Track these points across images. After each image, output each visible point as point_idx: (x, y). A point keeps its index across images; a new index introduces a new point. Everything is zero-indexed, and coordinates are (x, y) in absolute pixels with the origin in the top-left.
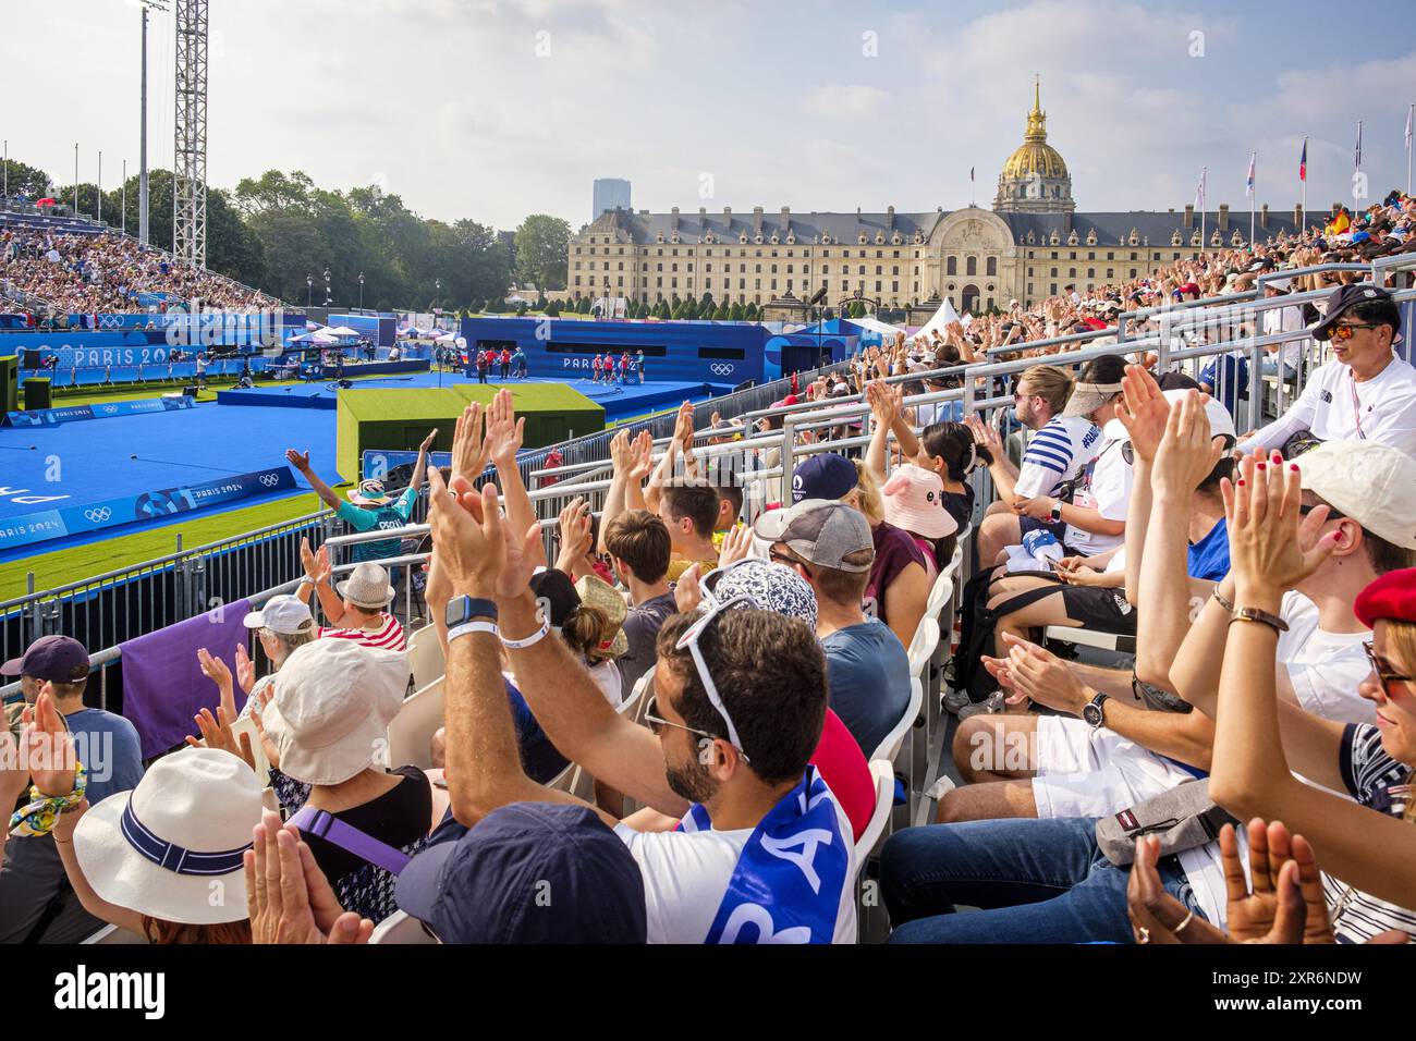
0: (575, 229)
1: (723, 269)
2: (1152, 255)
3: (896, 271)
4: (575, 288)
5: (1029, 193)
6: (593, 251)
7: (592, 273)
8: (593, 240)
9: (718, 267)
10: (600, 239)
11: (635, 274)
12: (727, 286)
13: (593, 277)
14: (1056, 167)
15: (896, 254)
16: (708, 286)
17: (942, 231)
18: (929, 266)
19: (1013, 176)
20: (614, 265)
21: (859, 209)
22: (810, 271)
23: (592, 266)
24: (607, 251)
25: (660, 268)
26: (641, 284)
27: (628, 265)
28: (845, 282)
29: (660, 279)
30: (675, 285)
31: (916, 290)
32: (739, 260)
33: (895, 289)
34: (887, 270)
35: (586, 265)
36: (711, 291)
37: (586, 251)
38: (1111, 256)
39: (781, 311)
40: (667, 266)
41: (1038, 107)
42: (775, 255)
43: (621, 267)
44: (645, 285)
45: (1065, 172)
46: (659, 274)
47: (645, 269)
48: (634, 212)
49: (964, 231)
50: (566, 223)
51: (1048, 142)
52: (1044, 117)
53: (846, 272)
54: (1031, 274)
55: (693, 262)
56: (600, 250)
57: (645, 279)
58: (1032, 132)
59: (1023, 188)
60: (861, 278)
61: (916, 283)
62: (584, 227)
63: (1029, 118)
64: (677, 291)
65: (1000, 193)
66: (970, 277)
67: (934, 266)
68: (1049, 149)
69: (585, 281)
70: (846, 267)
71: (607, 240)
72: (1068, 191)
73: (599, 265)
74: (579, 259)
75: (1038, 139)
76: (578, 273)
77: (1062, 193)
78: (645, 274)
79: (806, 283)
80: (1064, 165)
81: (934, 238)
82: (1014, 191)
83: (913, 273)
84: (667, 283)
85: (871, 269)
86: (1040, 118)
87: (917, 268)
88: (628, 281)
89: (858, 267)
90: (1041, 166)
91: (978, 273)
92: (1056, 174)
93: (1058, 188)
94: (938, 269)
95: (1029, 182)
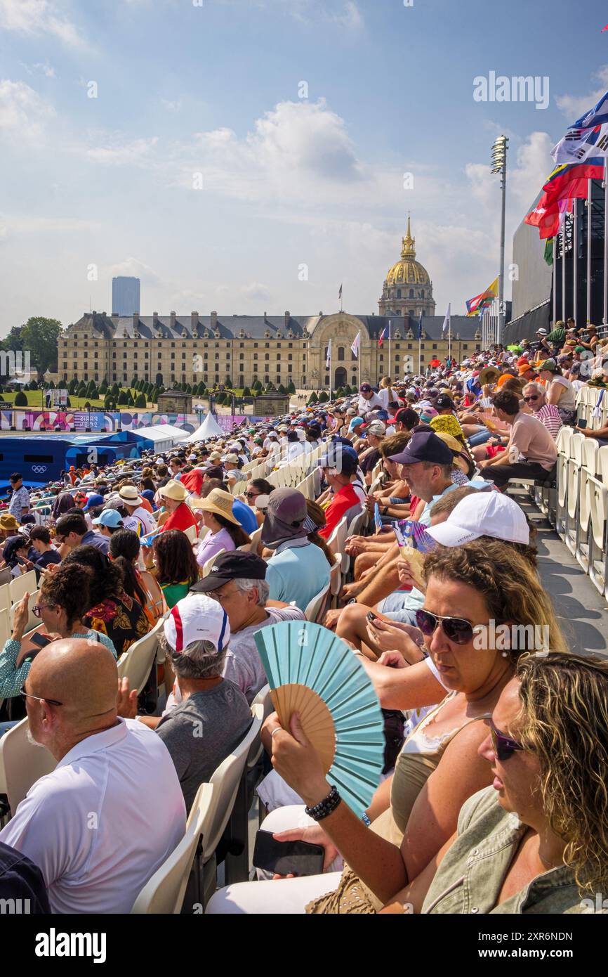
0: (64, 327)
1: (170, 356)
2: (462, 346)
3: (290, 357)
4: (63, 371)
5: (403, 295)
6: (76, 344)
7: (76, 360)
8: (76, 336)
9: (166, 355)
10: (81, 335)
11: (107, 361)
12: (173, 368)
13: (76, 363)
14: (421, 276)
15: (290, 345)
16: (160, 368)
17: (321, 329)
18: (311, 354)
19: (392, 283)
20: (91, 354)
21: (265, 313)
22: (231, 358)
23: (75, 355)
24: (86, 344)
25: (125, 356)
26: (111, 367)
27: (101, 354)
28: (256, 365)
29: (125, 364)
30: (136, 368)
31: (304, 371)
32: (181, 350)
33: (290, 370)
34: (284, 357)
35: (71, 354)
36: (161, 372)
37: (70, 344)
38: (435, 347)
39: (169, 399)
40: (130, 355)
41: (409, 234)
42: (206, 346)
43: (96, 356)
44: (115, 368)
45: (428, 280)
46: (125, 360)
47: (114, 356)
48: (107, 315)
49: (336, 329)
50: (59, 323)
51: (416, 259)
52: (414, 241)
53: (256, 358)
54: (382, 359)
55: (148, 351)
56: (81, 343)
57: (115, 364)
58: (405, 252)
59: (399, 291)
60: (266, 362)
61: (304, 366)
62: (70, 326)
63: (403, 242)
64: (138, 372)
65: (384, 295)
66: (340, 362)
67: (315, 354)
68: (417, 264)
69: (70, 366)
70: (256, 355)
71: (86, 336)
72: (430, 294)
73: (81, 354)
74: (65, 349)
75: (409, 257)
76: (65, 360)
77: (426, 295)
78: (114, 360)
79: (228, 366)
80: (427, 276)
81: (316, 334)
82: (393, 294)
83: (302, 359)
84: (130, 367)
85: (273, 356)
86: (410, 242)
87: (304, 355)
88: (101, 366)
89: (264, 354)
90: (411, 276)
91: (345, 358)
92: (421, 281)
93: (423, 291)
94: (318, 356)
95: (403, 288)
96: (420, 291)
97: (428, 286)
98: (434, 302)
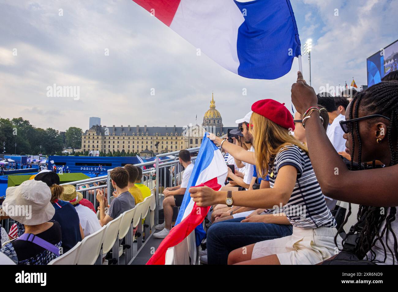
0: (84, 131)
1: (128, 142)
3: (176, 143)
4: (84, 148)
5: (211, 122)
6: (89, 137)
7: (89, 144)
8: (89, 134)
9: (126, 142)
10: (91, 134)
11: (102, 144)
12: (129, 147)
14: (218, 115)
15: (176, 138)
16: (123, 147)
18: (185, 141)
19: (207, 118)
20: (96, 142)
21: (166, 126)
22: (153, 143)
23: (89, 142)
24: (93, 137)
25: (109, 142)
26: (104, 147)
27: (100, 142)
28: (162, 146)
29: (109, 146)
30: (114, 147)
32: (133, 140)
33: (176, 148)
34: (174, 143)
35: (87, 142)
36: (124, 149)
37: (87, 138)
39: (145, 154)
40: (112, 142)
41: (213, 100)
42: (143, 138)
43: (98, 142)
44: (105, 147)
45: (220, 117)
46: (109, 144)
47: (105, 142)
48: (102, 126)
50: (81, 129)
55: (119, 141)
56: (91, 137)
58: (212, 106)
59: (210, 120)
60: (167, 145)
61: (182, 146)
62: (87, 131)
63: (211, 102)
64: (114, 149)
65: (204, 122)
66: (196, 145)
68: (216, 110)
69: (87, 146)
70: (162, 142)
71: (94, 134)
72: (221, 122)
73: (91, 141)
74: (85, 140)
75: (213, 108)
76: (85, 144)
77: (220, 122)
78: (105, 144)
79: (151, 146)
80: (220, 115)
82: (207, 121)
84: (112, 147)
85: (169, 142)
86: (214, 102)
87: (182, 142)
88: (100, 146)
89: (166, 142)
90: (214, 115)
91: (198, 143)
92: (218, 117)
93: (219, 121)
94: (188, 142)
95: (211, 119)
96: (218, 120)
97: (221, 119)
98: (223, 125)
